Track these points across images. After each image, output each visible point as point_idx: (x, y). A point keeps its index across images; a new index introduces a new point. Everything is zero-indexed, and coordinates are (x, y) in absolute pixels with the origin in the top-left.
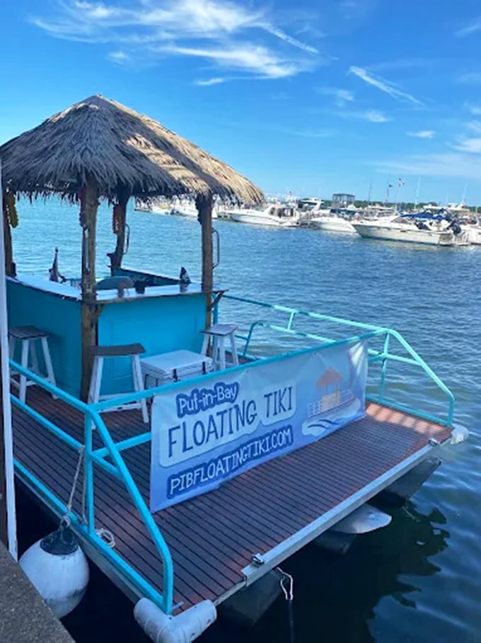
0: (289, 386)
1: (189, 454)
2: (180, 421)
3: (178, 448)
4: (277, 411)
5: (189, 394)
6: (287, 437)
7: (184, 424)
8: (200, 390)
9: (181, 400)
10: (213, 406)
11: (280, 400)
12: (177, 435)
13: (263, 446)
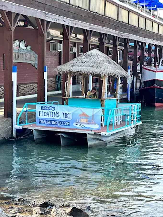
0: (70, 113)
1: (43, 117)
2: (41, 110)
3: (41, 115)
4: (66, 117)
5: (44, 106)
6: (68, 124)
7: (42, 111)
8: (46, 106)
9: (42, 107)
10: (49, 110)
11: (67, 115)
12: (41, 113)
13: (61, 123)
